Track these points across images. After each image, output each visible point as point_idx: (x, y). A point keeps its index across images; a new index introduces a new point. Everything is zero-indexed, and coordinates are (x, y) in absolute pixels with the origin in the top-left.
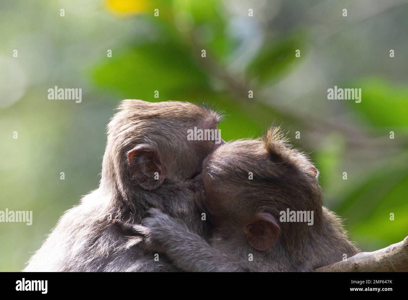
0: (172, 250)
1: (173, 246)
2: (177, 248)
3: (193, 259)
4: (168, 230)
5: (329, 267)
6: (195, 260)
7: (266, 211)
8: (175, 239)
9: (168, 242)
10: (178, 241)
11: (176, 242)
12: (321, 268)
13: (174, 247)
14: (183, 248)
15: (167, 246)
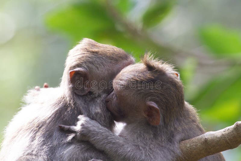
0: (92, 139)
1: (93, 136)
2: (95, 138)
3: (104, 143)
4: (89, 127)
5: (190, 140)
6: (105, 144)
7: (151, 100)
8: (93, 132)
9: (90, 134)
10: (95, 133)
11: (94, 134)
12: (185, 141)
13: (93, 138)
14: (98, 138)
15: (89, 137)
